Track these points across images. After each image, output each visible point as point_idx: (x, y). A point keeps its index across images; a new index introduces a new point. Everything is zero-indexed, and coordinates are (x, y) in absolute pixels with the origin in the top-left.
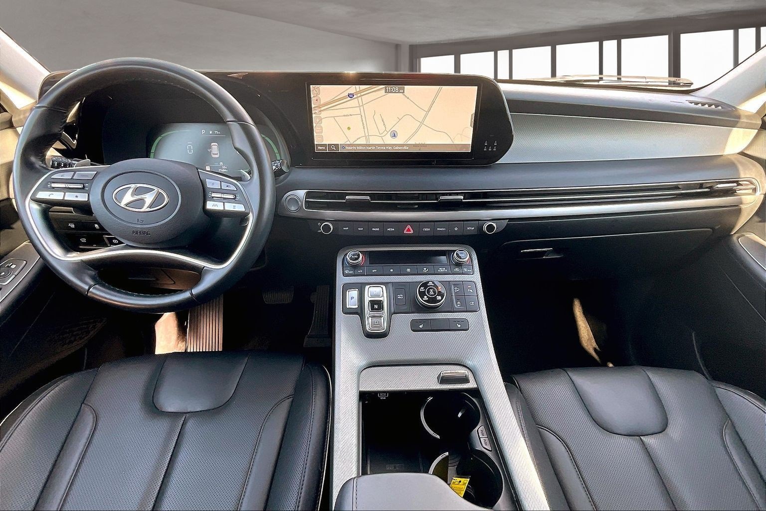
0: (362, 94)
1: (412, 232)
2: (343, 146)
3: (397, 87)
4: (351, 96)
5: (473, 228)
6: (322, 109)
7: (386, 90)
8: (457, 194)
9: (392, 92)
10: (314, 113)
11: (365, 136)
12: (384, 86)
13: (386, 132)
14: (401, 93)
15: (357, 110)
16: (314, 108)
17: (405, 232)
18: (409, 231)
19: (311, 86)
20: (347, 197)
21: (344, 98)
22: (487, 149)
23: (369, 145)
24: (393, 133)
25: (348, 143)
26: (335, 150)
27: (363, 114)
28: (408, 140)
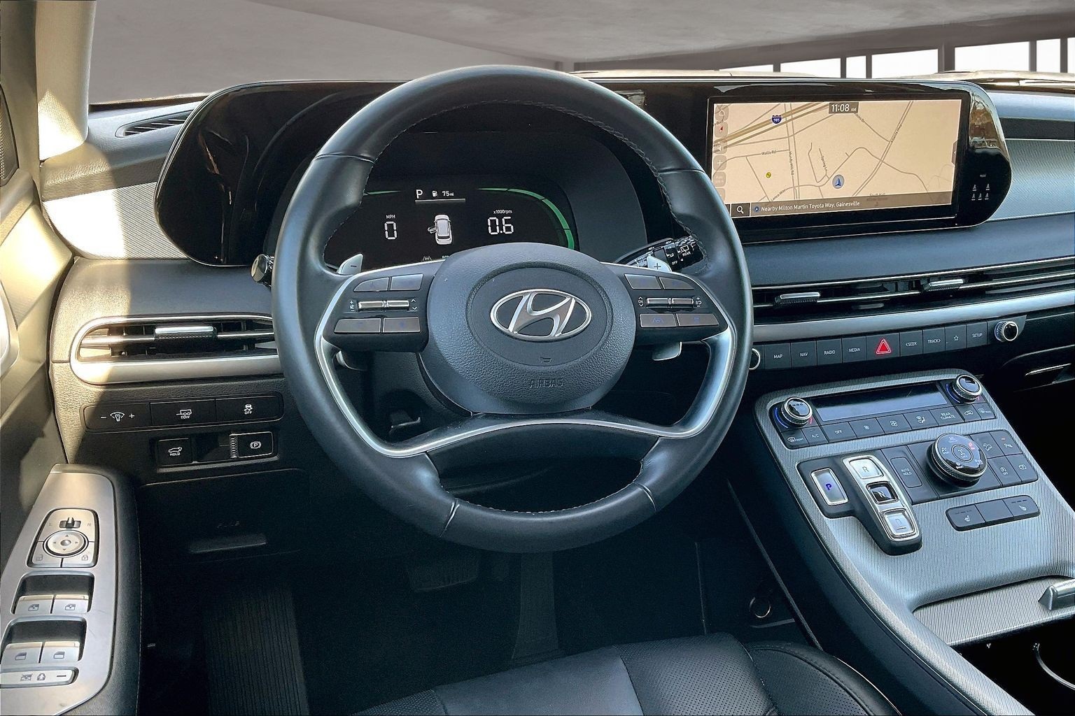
0: (794, 116)
1: (889, 351)
2: (757, 207)
3: (846, 105)
4: (776, 120)
5: (981, 335)
6: (729, 143)
7: (831, 108)
8: (955, 276)
9: (839, 112)
10: (715, 152)
11: (794, 187)
12: (828, 103)
13: (826, 179)
14: (852, 112)
15: (784, 144)
16: (716, 142)
17: (878, 352)
18: (884, 349)
19: (715, 105)
21: (766, 123)
22: (977, 197)
23: (799, 202)
24: (837, 179)
25: (766, 200)
26: (743, 215)
27: (792, 150)
28: (859, 190)
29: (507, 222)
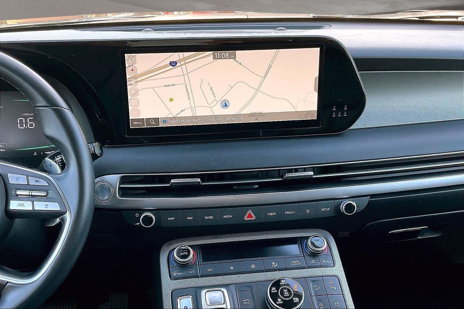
0: (186, 61)
1: (254, 218)
2: (165, 120)
3: (227, 53)
4: (173, 64)
5: (329, 209)
6: (139, 79)
7: (214, 56)
8: (305, 170)
9: (221, 58)
10: (129, 85)
11: (191, 107)
12: (212, 52)
13: (215, 102)
14: (231, 58)
15: (181, 80)
16: (128, 79)
17: (246, 218)
18: (250, 216)
19: (126, 55)
20: (172, 181)
21: (166, 66)
22: (337, 115)
23: (196, 117)
24: (224, 102)
25: (171, 116)
26: (154, 125)
27: (188, 83)
28: (241, 110)
29: (30, 120)
